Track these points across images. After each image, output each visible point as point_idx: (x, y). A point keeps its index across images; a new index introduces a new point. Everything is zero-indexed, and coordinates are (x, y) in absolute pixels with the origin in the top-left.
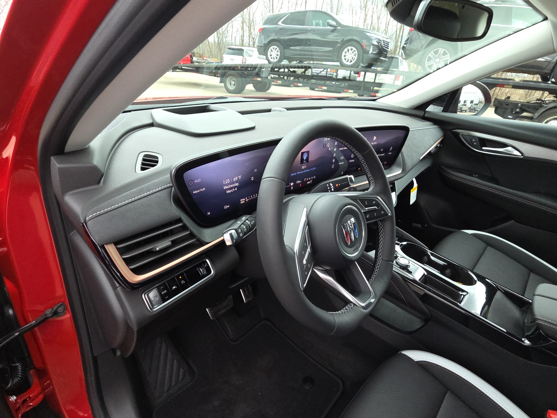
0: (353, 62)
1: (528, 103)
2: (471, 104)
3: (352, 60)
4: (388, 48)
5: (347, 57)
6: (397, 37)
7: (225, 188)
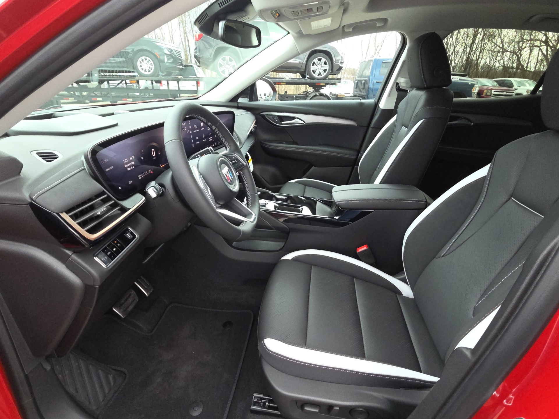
0: (152, 71)
1: (299, 94)
2: (265, 96)
3: (150, 70)
4: (181, 57)
5: (143, 67)
6: (185, 46)
7: (126, 166)
